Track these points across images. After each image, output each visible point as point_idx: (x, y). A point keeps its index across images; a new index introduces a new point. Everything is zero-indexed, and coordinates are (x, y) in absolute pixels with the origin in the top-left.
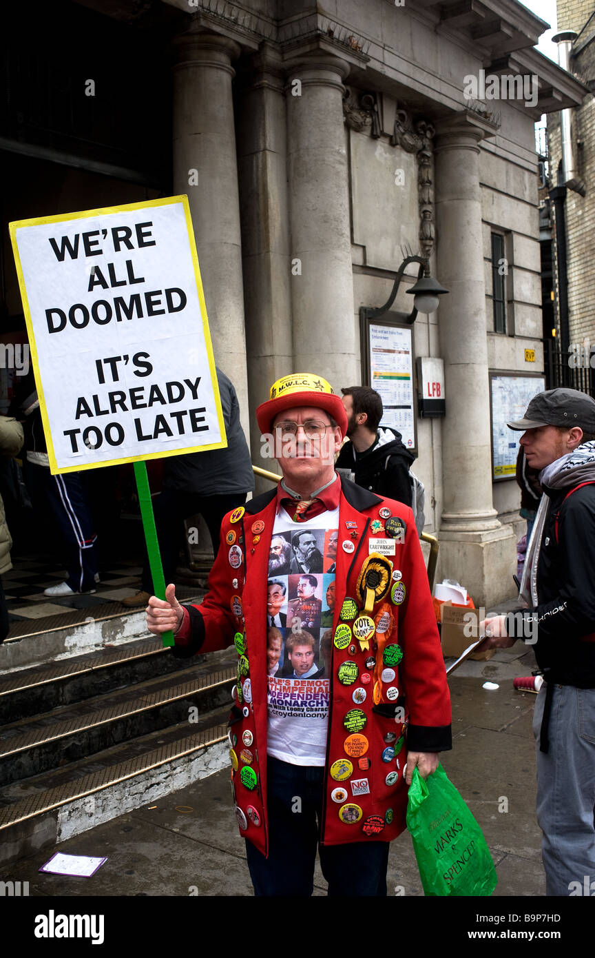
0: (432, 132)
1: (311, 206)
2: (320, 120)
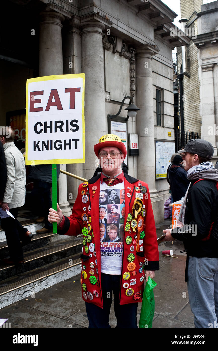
0: (135, 52)
1: (90, 76)
2: (94, 45)
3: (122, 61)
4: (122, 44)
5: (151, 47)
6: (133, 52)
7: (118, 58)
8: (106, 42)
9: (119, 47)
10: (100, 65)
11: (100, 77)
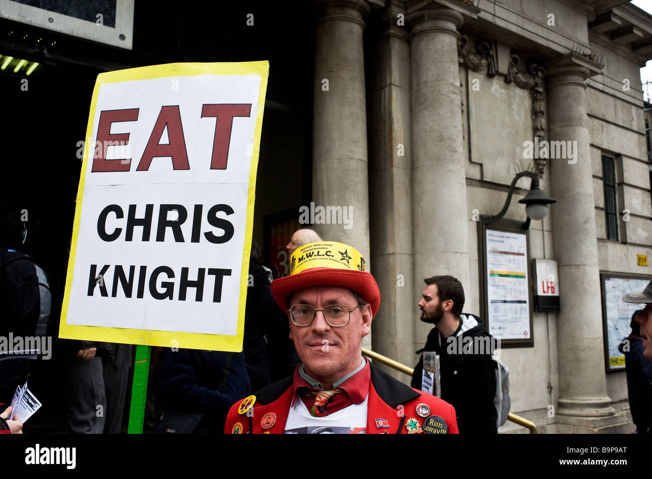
0: (543, 72)
1: (428, 127)
2: (437, 59)
3: (512, 93)
4: (511, 57)
5: (582, 60)
6: (537, 75)
7: (501, 88)
8: (469, 52)
9: (503, 63)
10: (452, 101)
11: (453, 128)
